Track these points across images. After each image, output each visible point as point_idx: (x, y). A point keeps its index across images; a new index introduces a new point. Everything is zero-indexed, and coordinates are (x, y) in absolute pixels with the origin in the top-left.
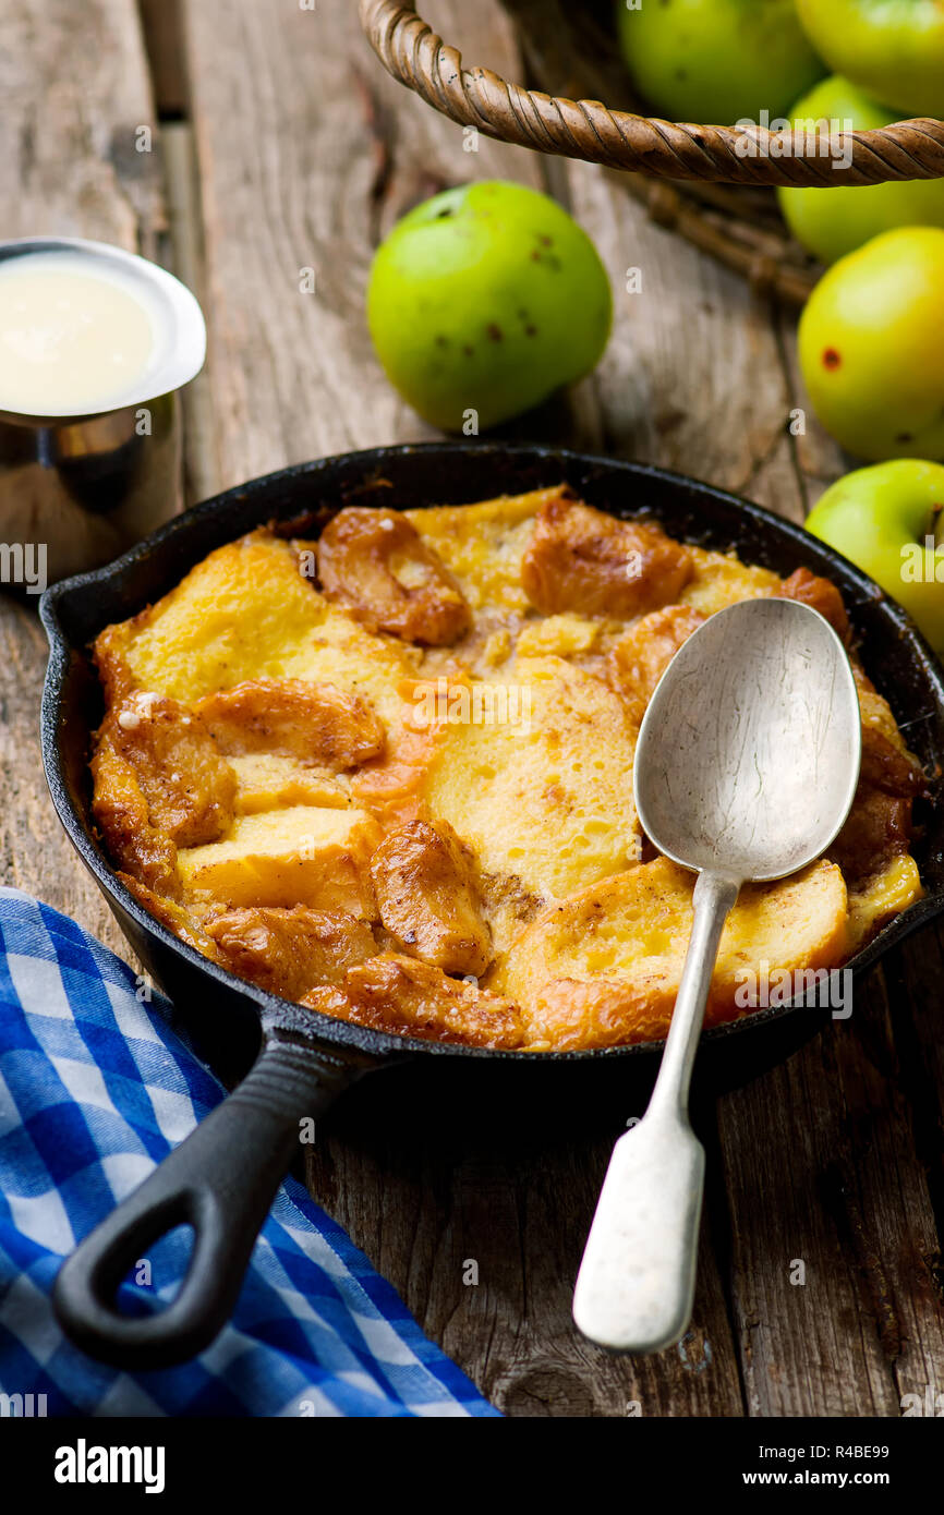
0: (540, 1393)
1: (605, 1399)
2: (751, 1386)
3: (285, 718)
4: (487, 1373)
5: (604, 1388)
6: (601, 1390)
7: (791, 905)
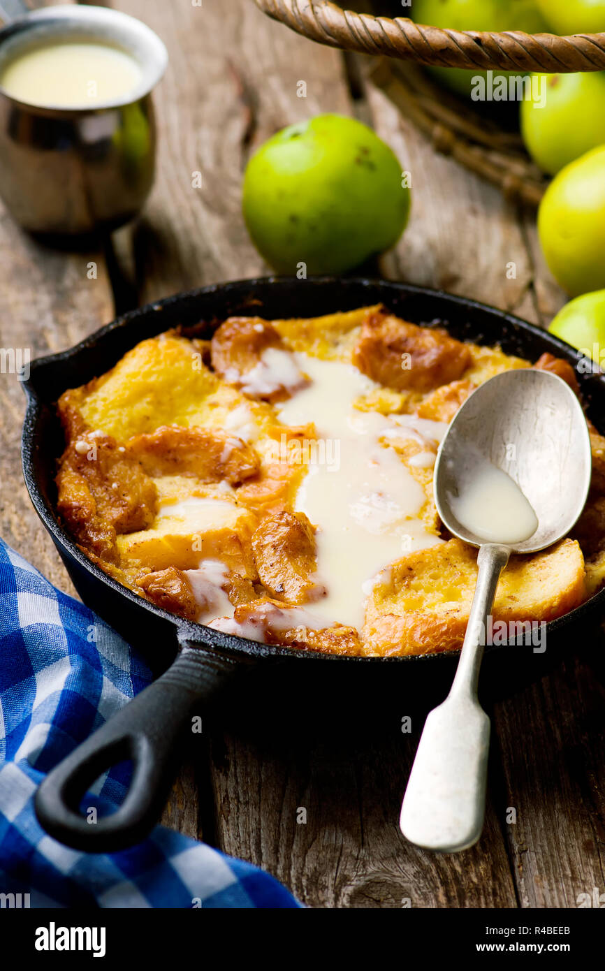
0: (375, 896)
1: (420, 900)
2: (523, 890)
3: (190, 450)
4: (337, 883)
5: (419, 892)
6: (417, 893)
7: (545, 568)
